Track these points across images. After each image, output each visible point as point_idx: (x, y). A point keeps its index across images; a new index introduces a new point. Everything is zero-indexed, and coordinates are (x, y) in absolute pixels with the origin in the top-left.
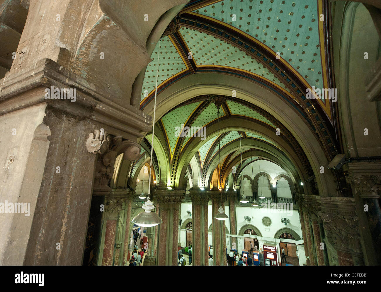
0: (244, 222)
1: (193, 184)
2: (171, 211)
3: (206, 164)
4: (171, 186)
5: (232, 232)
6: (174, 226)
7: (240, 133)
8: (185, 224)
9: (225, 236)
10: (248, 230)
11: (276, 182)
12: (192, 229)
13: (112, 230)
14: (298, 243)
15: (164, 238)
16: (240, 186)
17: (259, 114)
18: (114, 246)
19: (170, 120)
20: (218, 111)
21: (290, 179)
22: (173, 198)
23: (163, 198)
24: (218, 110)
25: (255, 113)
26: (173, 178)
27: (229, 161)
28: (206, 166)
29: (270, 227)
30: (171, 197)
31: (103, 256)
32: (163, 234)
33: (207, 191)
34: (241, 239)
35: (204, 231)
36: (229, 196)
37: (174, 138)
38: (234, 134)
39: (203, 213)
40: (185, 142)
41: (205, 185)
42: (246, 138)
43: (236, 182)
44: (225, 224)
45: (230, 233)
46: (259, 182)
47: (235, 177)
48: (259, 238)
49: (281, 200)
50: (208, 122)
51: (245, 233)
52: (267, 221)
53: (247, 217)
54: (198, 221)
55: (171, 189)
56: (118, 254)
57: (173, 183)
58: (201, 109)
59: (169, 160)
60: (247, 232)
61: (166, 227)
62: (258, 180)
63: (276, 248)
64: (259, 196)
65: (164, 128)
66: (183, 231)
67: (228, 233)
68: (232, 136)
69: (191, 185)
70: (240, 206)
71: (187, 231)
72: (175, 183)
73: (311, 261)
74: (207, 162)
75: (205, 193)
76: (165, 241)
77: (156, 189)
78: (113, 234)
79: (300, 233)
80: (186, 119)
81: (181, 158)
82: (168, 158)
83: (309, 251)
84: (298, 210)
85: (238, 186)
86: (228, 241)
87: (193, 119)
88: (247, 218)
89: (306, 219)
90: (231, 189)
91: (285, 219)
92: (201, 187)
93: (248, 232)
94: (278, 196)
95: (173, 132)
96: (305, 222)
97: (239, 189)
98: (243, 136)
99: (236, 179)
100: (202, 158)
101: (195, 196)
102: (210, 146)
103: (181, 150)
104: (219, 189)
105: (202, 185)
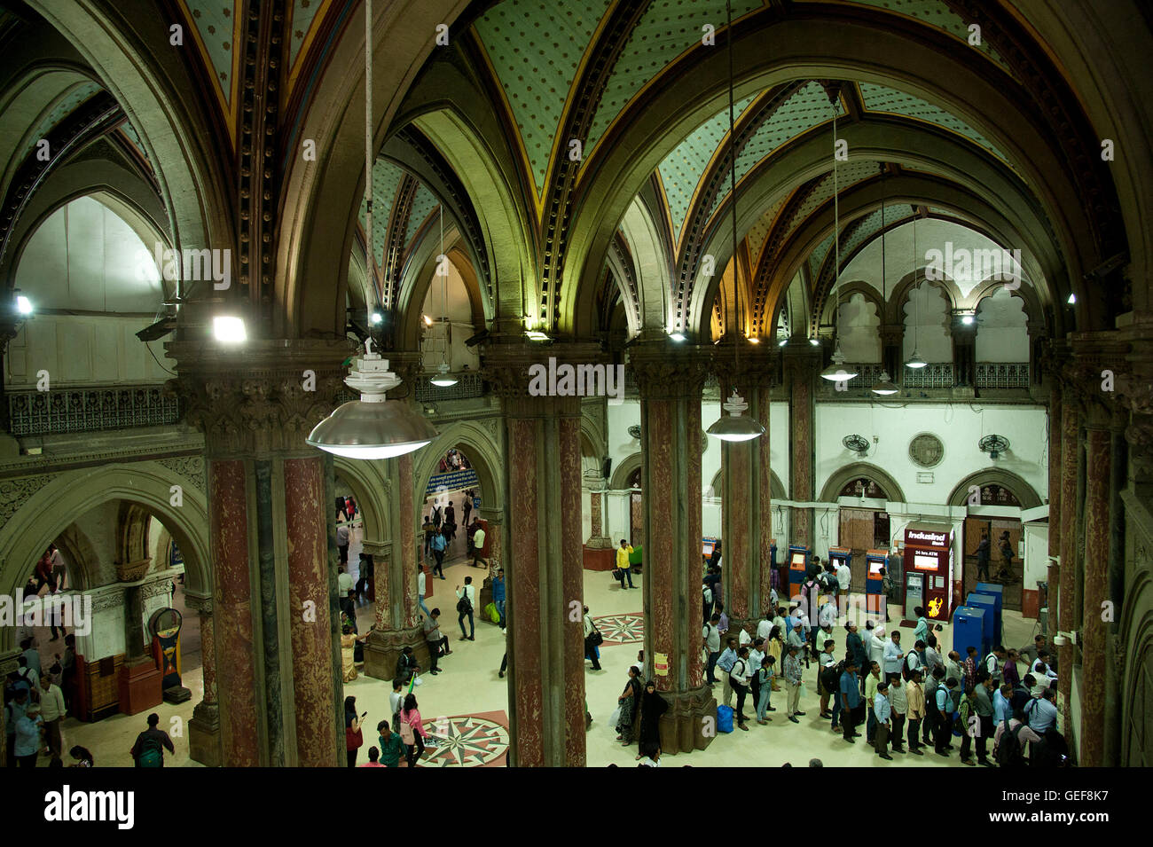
0: (843, 456)
1: (641, 322)
2: (551, 423)
3: (692, 239)
4: (541, 329)
5: (798, 494)
8: (625, 475)
9: (768, 504)
10: (854, 482)
11: (975, 308)
12: (640, 490)
14: (1027, 515)
16: (833, 325)
19: (517, 41)
21: (1034, 290)
26: (550, 294)
27: (792, 224)
28: (694, 245)
29: (938, 470)
32: (522, 504)
33: (698, 347)
34: (829, 514)
35: (684, 491)
36: (790, 367)
37: (542, 127)
38: (809, 105)
39: (682, 427)
40: (593, 140)
41: (687, 324)
42: (861, 118)
43: (821, 312)
44: (769, 465)
45: (788, 496)
46: (908, 308)
47: (818, 295)
48: (891, 508)
49: (986, 370)
50: (691, 43)
51: (844, 493)
52: (926, 450)
53: (856, 436)
54: (663, 459)
55: (542, 337)
57: (550, 314)
59: (529, 222)
60: (853, 490)
61: (534, 481)
62: (907, 299)
63: (951, 537)
64: (904, 361)
65: (496, 81)
66: (618, 499)
67: (781, 496)
69: (634, 326)
70: (830, 401)
72: (557, 314)
73: (1064, 568)
74: (694, 231)
75: (690, 355)
76: (534, 528)
79: (1041, 485)
80: (588, 33)
81: (580, 211)
82: (523, 216)
83: (1062, 537)
84: (1046, 405)
85: (828, 326)
86: (778, 526)
87: (622, 28)
88: (856, 441)
89: (1069, 432)
90: (798, 338)
92: (674, 332)
93: (857, 491)
94: (978, 359)
95: (538, 98)
96: (1064, 443)
97: (830, 337)
98: (848, 113)
99: (821, 298)
100: (677, 213)
101: (648, 366)
102: (706, 161)
103: (576, 176)
104: (750, 337)
105: (678, 325)
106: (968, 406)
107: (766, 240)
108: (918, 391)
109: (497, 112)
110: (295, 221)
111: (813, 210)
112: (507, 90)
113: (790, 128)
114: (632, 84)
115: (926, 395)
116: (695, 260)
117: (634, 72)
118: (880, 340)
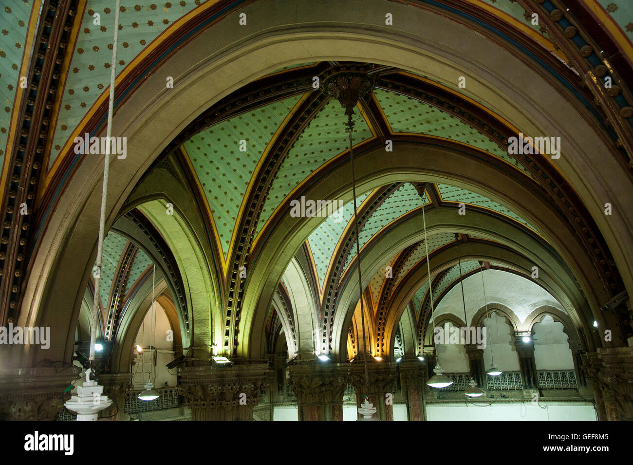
1: (297, 347)
3: (331, 287)
4: (225, 355)
11: (530, 330)
16: (433, 346)
17: (467, 129)
19: (212, 156)
20: (350, 121)
21: (568, 317)
22: (232, 388)
23: (204, 389)
24: (350, 118)
25: (457, 125)
26: (231, 328)
28: (333, 291)
33: (338, 365)
36: (405, 377)
37: (228, 212)
38: (405, 197)
40: (263, 221)
41: (330, 348)
42: (440, 206)
43: (424, 336)
47: (422, 325)
49: (545, 376)
50: (327, 159)
55: (225, 360)
57: (231, 343)
59: (217, 276)
64: (486, 370)
65: (197, 180)
68: (402, 203)
69: (292, 350)
70: (436, 403)
72: (236, 343)
74: (333, 281)
75: (333, 371)
77: (180, 364)
80: (260, 152)
82: (213, 273)
84: (593, 401)
85: (430, 346)
90: (409, 356)
94: (538, 367)
95: (226, 193)
97: (432, 354)
98: (431, 202)
99: (423, 326)
100: (321, 269)
101: (303, 380)
102: (340, 234)
103: (251, 246)
104: (375, 356)
105: (324, 349)
106: (536, 403)
107: (383, 287)
108: (499, 393)
109: (197, 203)
111: (413, 265)
112: (204, 187)
113: (394, 212)
114: (289, 185)
115: (504, 396)
116: (334, 302)
117: (290, 177)
118: (467, 355)
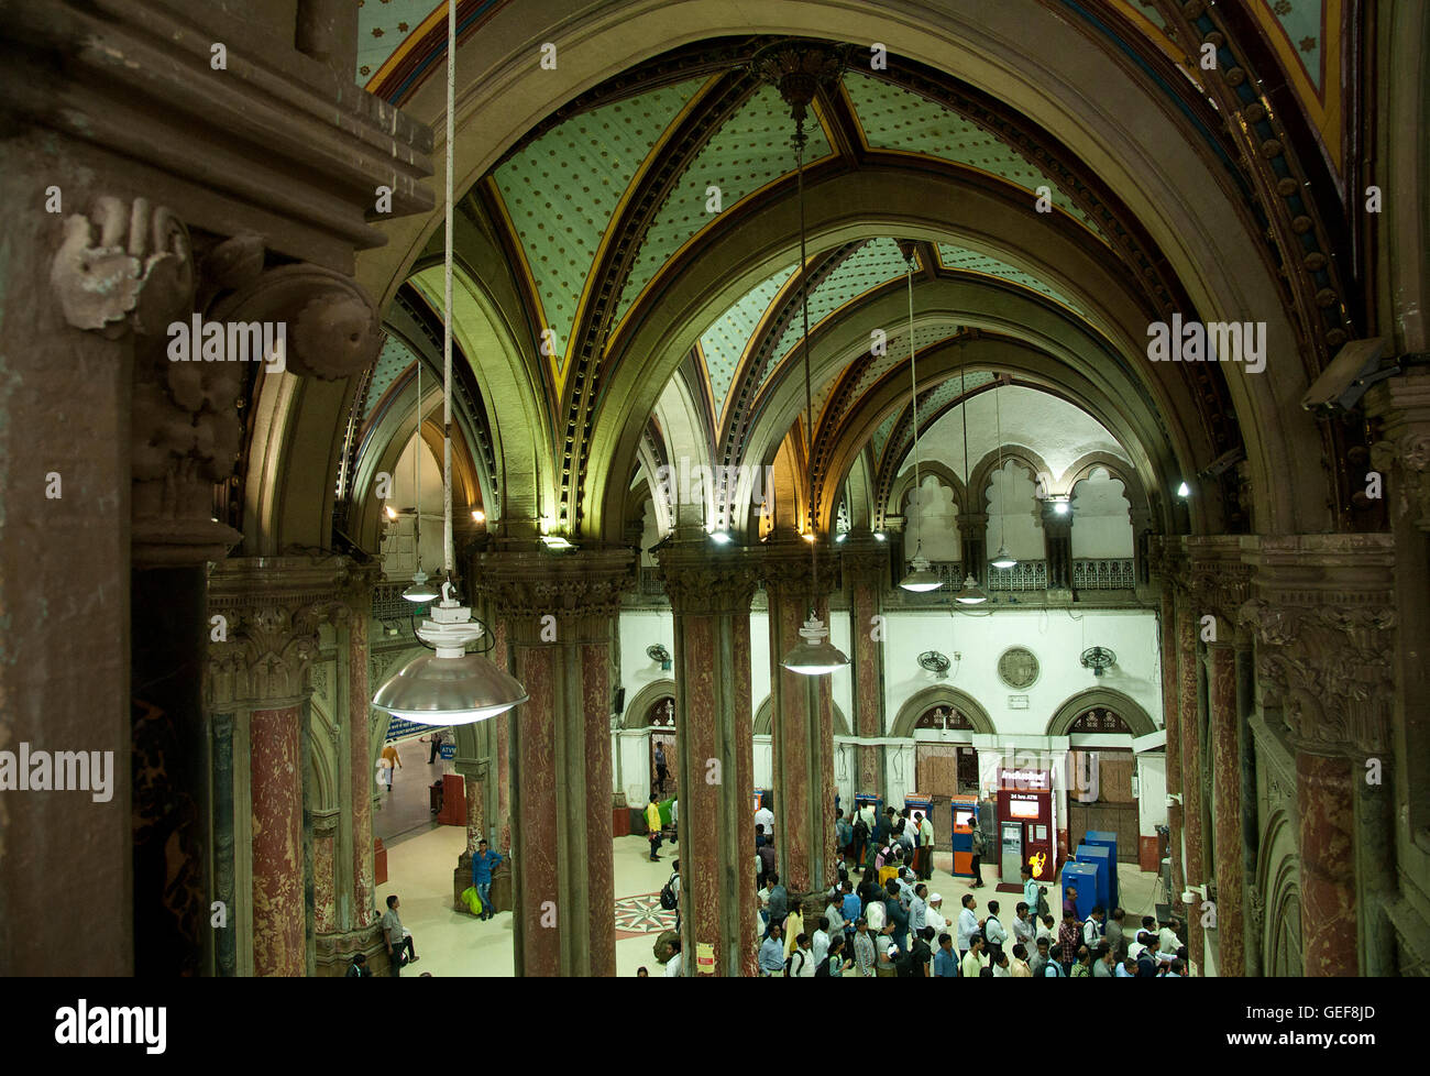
0: (918, 678)
1: (674, 519)
2: (572, 651)
3: (737, 416)
4: (561, 533)
5: (864, 727)
6: (587, 720)
7: (907, 246)
8: (643, 709)
9: (831, 743)
10: (933, 710)
11: (1069, 493)
12: (674, 729)
13: (280, 755)
14: (1140, 744)
15: (542, 775)
16: (902, 515)
17: (1004, 150)
18: (300, 823)
19: (538, 183)
20: (799, 131)
21: (1135, 471)
22: (575, 589)
23: (527, 590)
24: (800, 126)
25: (987, 143)
26: (571, 490)
27: (854, 394)
28: (740, 423)
29: (1034, 691)
30: (566, 584)
31: (254, 870)
32: (534, 756)
33: (746, 549)
34: (904, 752)
35: (731, 731)
36: (850, 568)
37: (565, 284)
38: (878, 259)
39: (727, 650)
40: (627, 301)
41: (732, 521)
42: (938, 276)
43: (887, 499)
44: (830, 694)
45: (851, 730)
46: (991, 493)
47: (884, 479)
48: (979, 741)
49: (1085, 567)
50: (747, 192)
51: (920, 725)
52: (1018, 668)
53: (933, 653)
54: (704, 691)
55: (561, 544)
56: (327, 857)
57: (571, 514)
58: (709, 121)
59: (546, 400)
60: (931, 719)
61: (551, 727)
62: (989, 483)
63: (1053, 776)
64: (989, 558)
65: (511, 228)
66: (635, 740)
67: (844, 731)
68: (871, 269)
69: (664, 523)
70: (901, 610)
71: (651, 740)
72: (580, 514)
73: (1189, 809)
74: (740, 406)
75: (734, 560)
76: (551, 786)
77: (484, 550)
78: (291, 769)
79: (1154, 706)
80: (627, 178)
81: (609, 387)
82: (538, 390)
83: (1184, 770)
84: (1156, 609)
85: (896, 516)
86: (843, 767)
87: (667, 174)
88: (934, 659)
89: (1186, 645)
90: (860, 532)
91: (1098, 652)
92: (715, 531)
93: (936, 721)
94: (1076, 554)
95: (562, 251)
96: (1181, 658)
97: (899, 529)
98: (922, 268)
99: (887, 481)
100: (719, 384)
101: (684, 574)
102: (755, 322)
103: (606, 345)
104: (804, 533)
105: (721, 522)
106: (1065, 612)
107: (823, 414)
108: (1007, 595)
109: (511, 269)
110: (276, 409)
111: (879, 376)
112: (522, 239)
113: (855, 285)
114: (676, 237)
115: (1015, 600)
116: (741, 442)
117: (679, 223)
118: (959, 532)
